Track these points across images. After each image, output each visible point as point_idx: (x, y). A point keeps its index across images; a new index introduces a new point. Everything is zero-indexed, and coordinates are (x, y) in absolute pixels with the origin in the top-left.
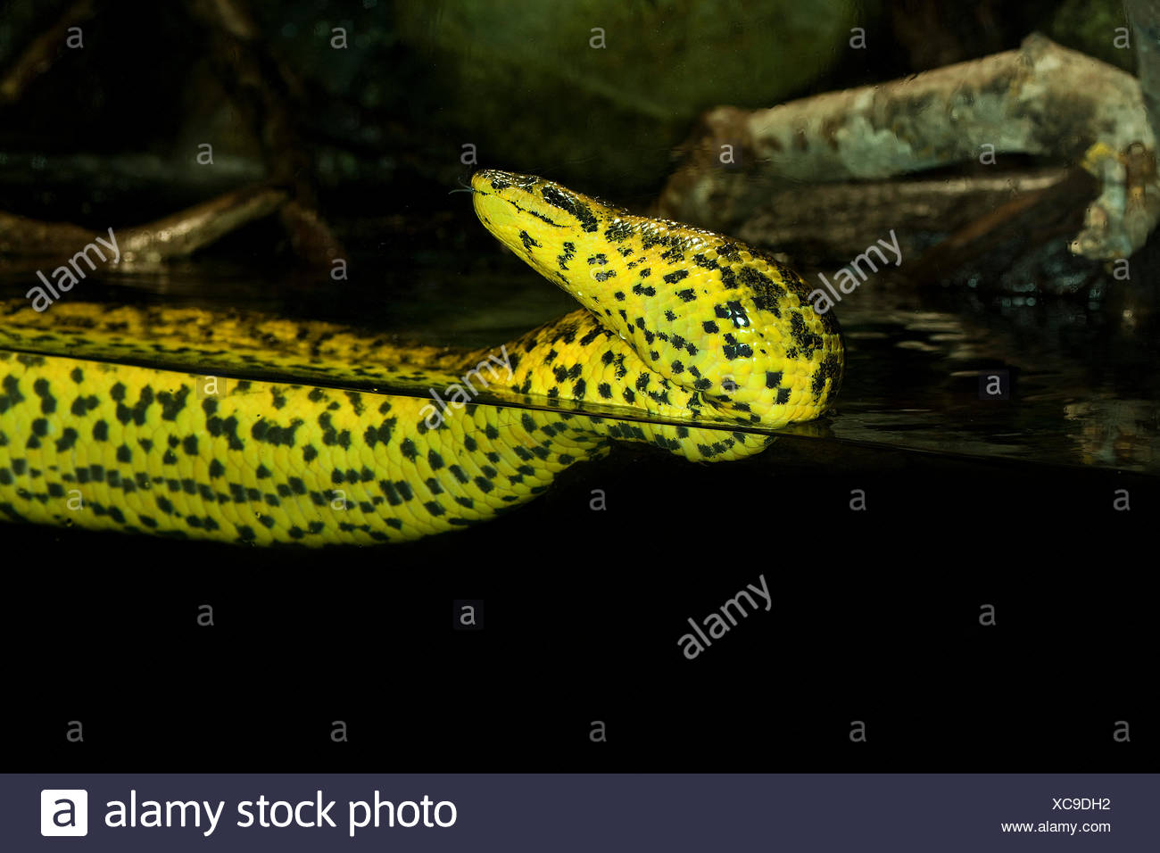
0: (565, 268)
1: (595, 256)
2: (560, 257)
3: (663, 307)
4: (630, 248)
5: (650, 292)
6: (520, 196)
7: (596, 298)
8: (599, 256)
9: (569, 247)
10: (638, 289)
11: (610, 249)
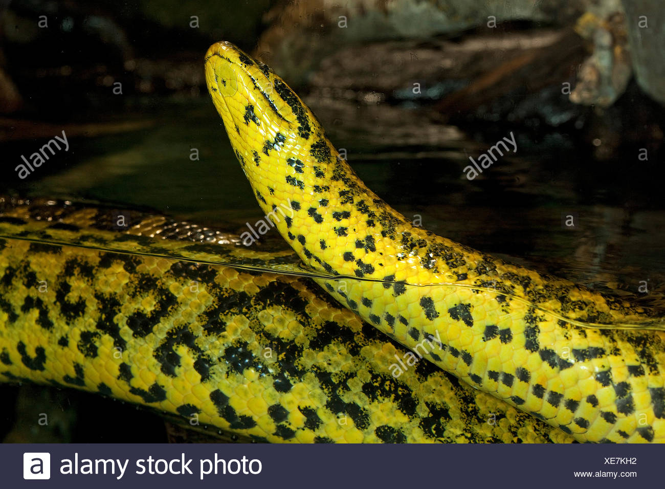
0: (266, 153)
1: (296, 160)
2: (268, 142)
3: (322, 236)
4: (324, 172)
5: (319, 219)
6: (260, 77)
7: (272, 191)
8: (298, 162)
9: (280, 138)
10: (312, 212)
11: (309, 162)
